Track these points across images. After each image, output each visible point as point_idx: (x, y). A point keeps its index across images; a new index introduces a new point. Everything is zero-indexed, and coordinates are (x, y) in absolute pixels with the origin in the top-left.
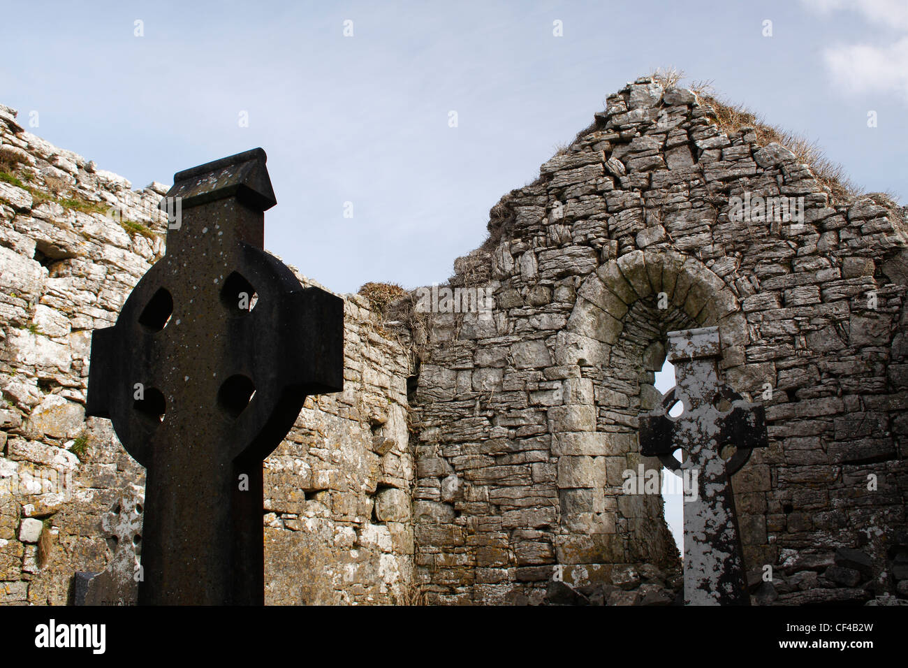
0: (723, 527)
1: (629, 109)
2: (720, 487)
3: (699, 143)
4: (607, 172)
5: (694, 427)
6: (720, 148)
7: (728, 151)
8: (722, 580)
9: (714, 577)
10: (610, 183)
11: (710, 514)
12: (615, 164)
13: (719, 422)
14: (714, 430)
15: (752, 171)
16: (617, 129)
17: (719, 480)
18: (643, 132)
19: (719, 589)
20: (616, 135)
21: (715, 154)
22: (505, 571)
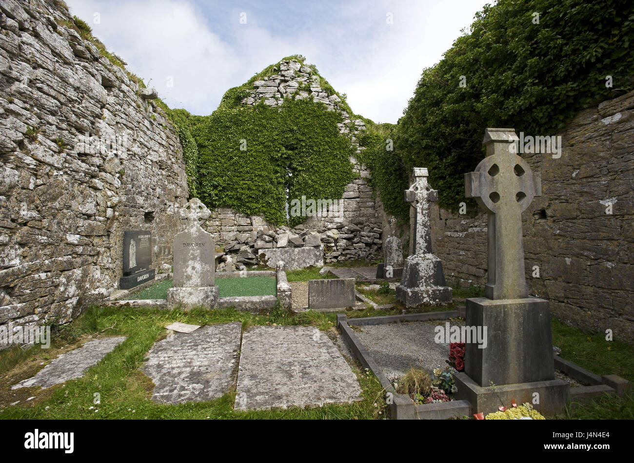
0: (427, 222)
1: (288, 70)
2: (427, 212)
3: (311, 89)
4: (278, 91)
5: (421, 195)
6: (318, 92)
7: (320, 94)
8: (426, 235)
9: (424, 235)
10: (279, 96)
11: (423, 218)
12: (282, 88)
13: (427, 194)
14: (426, 196)
15: (328, 103)
16: (283, 76)
17: (426, 210)
18: (292, 79)
19: (425, 238)
20: (283, 78)
21: (317, 94)
22: (233, 228)
